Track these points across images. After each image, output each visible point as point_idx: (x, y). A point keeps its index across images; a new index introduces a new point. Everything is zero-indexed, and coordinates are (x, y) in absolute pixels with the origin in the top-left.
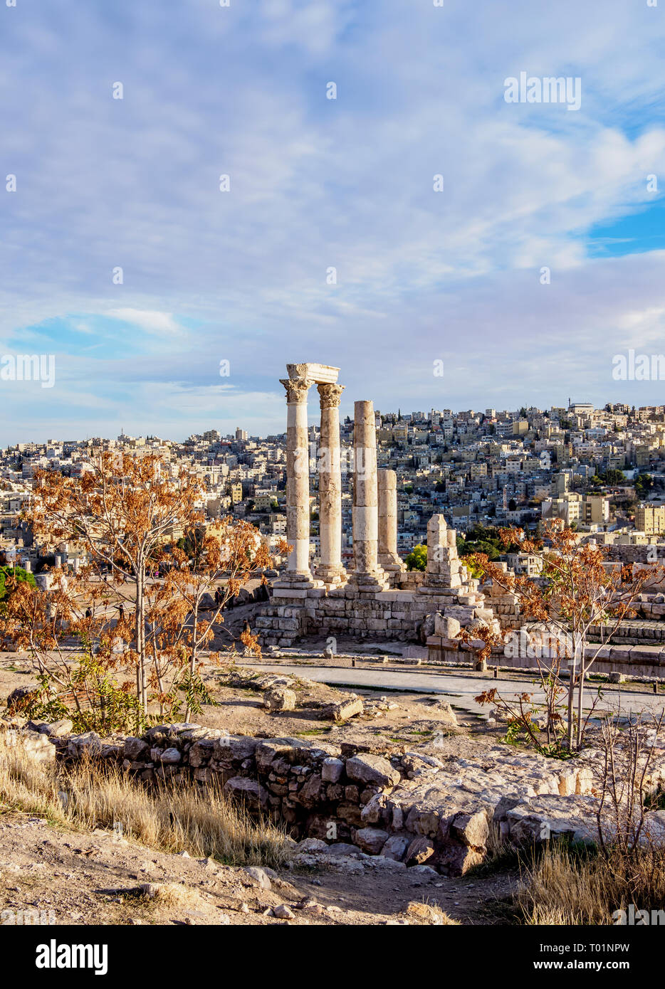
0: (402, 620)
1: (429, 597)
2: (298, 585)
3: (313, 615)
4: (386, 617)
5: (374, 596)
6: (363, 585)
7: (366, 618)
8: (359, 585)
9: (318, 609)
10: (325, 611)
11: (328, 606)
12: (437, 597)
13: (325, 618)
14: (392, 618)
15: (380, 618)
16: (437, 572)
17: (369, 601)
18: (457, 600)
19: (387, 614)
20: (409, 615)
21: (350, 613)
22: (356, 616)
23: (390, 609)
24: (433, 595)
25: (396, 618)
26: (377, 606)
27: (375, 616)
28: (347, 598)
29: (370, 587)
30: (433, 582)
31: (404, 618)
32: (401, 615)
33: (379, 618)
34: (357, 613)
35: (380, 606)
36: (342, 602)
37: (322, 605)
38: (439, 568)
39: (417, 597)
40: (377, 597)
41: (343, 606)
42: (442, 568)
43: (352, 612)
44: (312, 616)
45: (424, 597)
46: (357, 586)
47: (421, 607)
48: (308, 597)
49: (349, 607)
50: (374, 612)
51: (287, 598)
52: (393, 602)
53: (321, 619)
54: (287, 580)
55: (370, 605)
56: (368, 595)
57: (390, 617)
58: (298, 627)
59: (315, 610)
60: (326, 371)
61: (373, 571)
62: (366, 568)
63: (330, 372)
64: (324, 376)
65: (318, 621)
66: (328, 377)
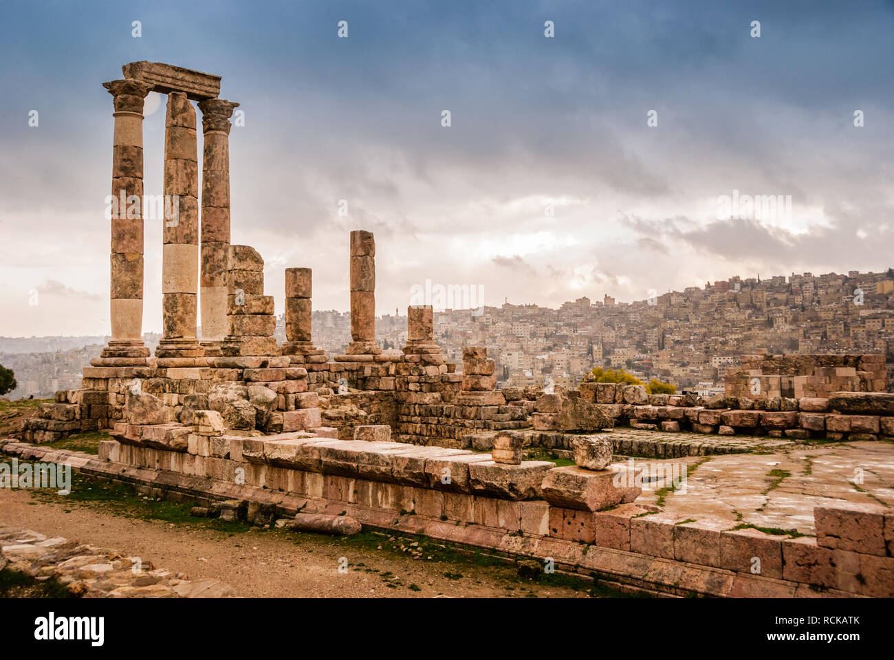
2: (108, 360)
3: (113, 402)
9: (119, 393)
14: (179, 404)
17: (162, 380)
18: (242, 373)
19: (175, 398)
26: (167, 386)
47: (205, 386)
48: (117, 377)
51: (94, 379)
54: (103, 354)
55: (161, 387)
57: (177, 403)
58: (78, 417)
59: (115, 394)
60: (188, 78)
61: (181, 337)
62: (170, 332)
63: (199, 80)
64: (185, 83)
65: (116, 410)
66: (196, 86)
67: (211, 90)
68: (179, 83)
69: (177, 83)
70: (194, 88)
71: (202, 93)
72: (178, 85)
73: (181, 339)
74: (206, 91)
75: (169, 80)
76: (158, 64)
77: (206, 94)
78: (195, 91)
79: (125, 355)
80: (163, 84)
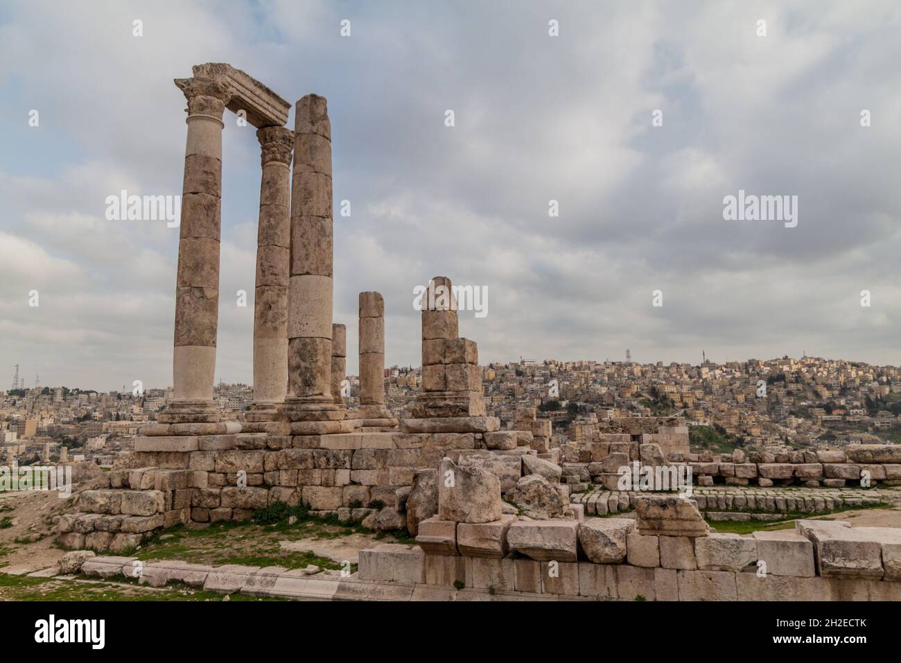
0: (371, 486)
1: (425, 435)
2: (182, 427)
3: (203, 484)
4: (339, 482)
5: (319, 441)
6: (299, 420)
7: (302, 485)
8: (292, 421)
9: (214, 471)
10: (225, 474)
11: (232, 464)
12: (443, 435)
13: (225, 489)
14: (353, 483)
15: (327, 486)
16: (441, 387)
17: (308, 452)
18: (483, 439)
19: (343, 476)
20: (387, 477)
21: (272, 477)
22: (283, 484)
23: (348, 465)
24: (433, 431)
25: (360, 484)
26: (323, 459)
27: (318, 482)
28: (268, 448)
29: (312, 423)
30: (434, 407)
31: (374, 481)
32: (367, 477)
33: (326, 484)
34: (284, 477)
35: (328, 460)
36: (257, 456)
37: (221, 464)
38: (445, 378)
39: (402, 437)
40: (325, 441)
41: (260, 464)
42: (451, 378)
43: (277, 473)
44: (200, 486)
45: (416, 437)
46: (288, 424)
47: (409, 457)
48: (199, 450)
49: (269, 465)
50: (317, 474)
51: (159, 453)
52: (354, 451)
53: (216, 491)
54: (165, 420)
55: (310, 461)
56: (307, 439)
57: (347, 482)
58: (161, 509)
59: (207, 473)
60: (264, 96)
61: (321, 394)
62: (307, 388)
63: (273, 102)
64: (261, 102)
65: (211, 495)
66: (270, 108)
67: (282, 116)
68: (256, 99)
69: (254, 99)
70: (268, 110)
71: (273, 117)
72: (254, 102)
73: (320, 397)
74: (277, 117)
75: (248, 93)
76: (240, 72)
77: (276, 119)
78: (267, 113)
79: (204, 420)
80: (242, 96)
